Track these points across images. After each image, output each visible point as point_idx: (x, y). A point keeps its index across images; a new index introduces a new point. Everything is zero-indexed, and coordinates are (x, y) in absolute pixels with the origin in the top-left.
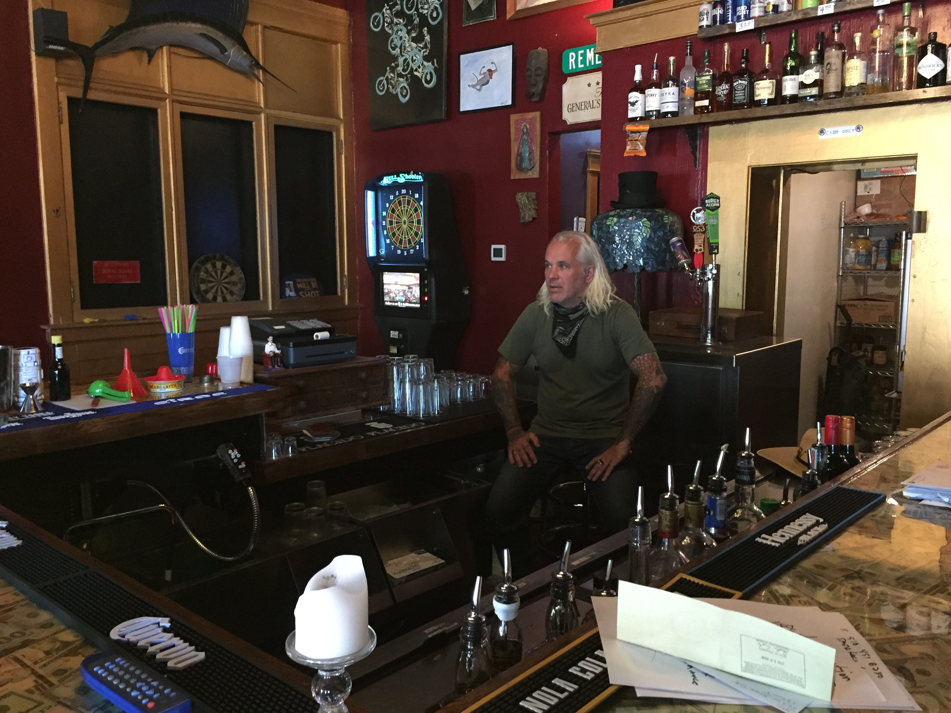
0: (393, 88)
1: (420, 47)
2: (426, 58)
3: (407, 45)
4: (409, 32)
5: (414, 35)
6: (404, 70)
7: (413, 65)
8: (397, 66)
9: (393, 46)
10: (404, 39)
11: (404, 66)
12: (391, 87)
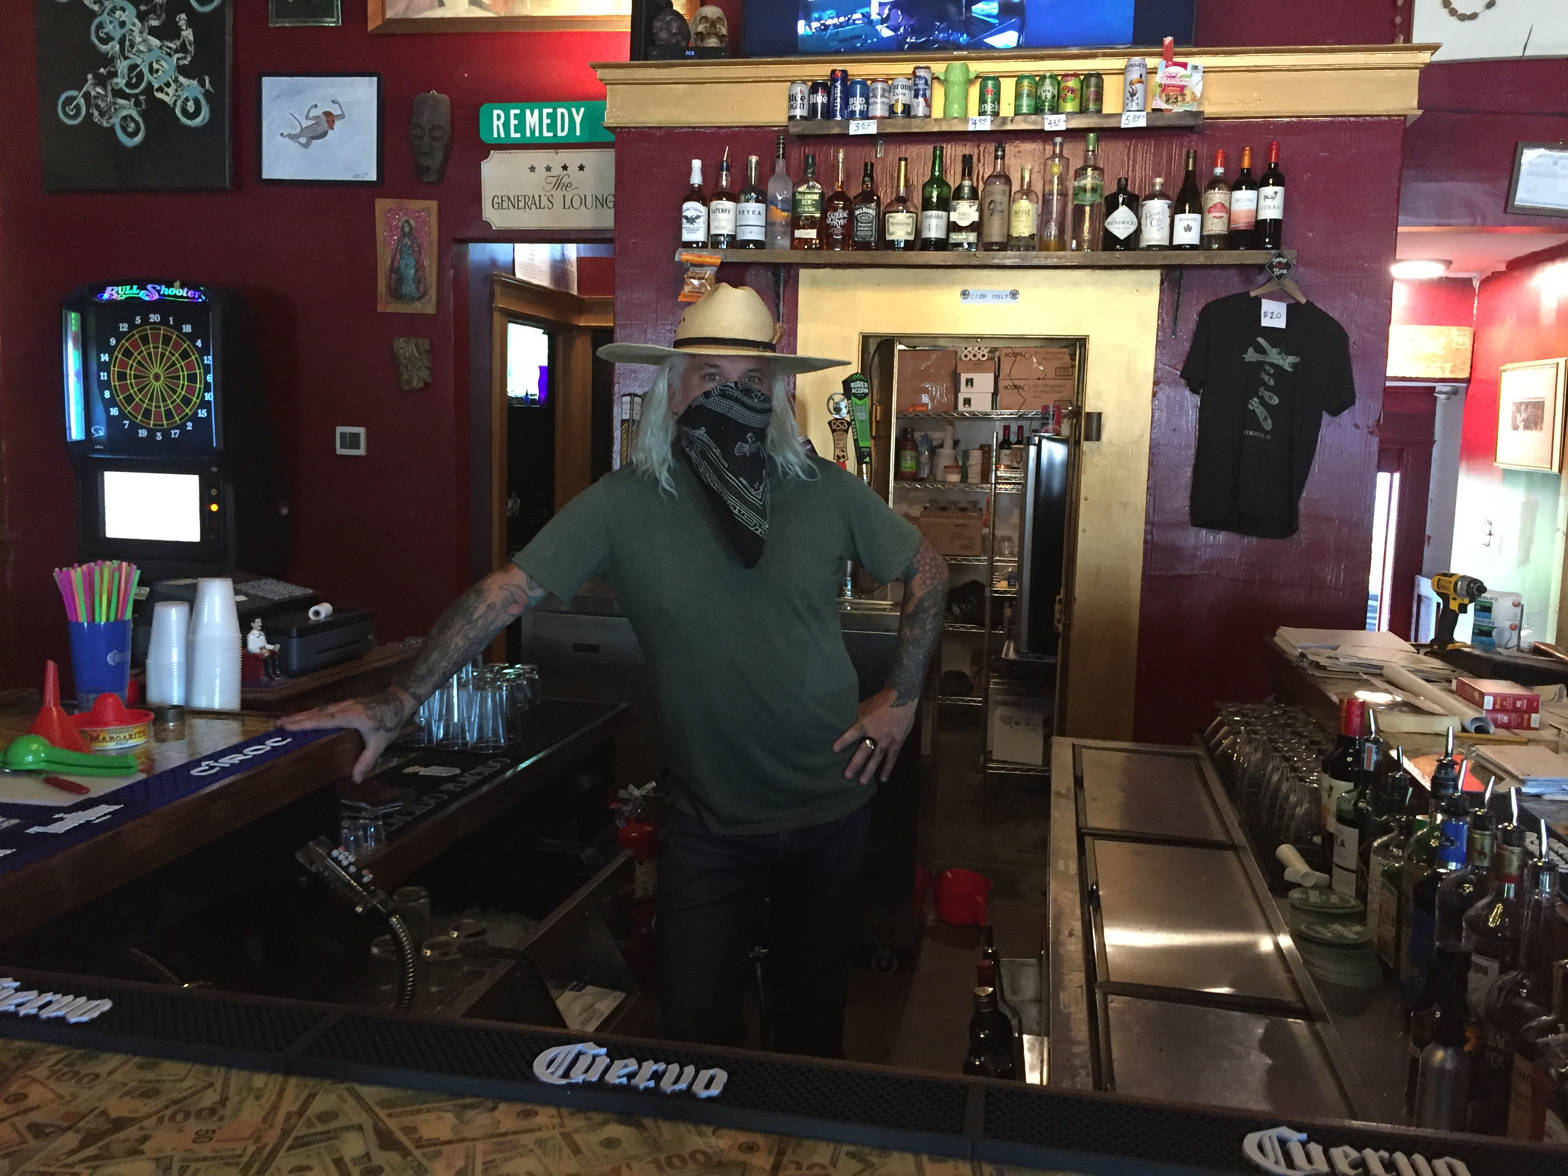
0: (102, 114)
1: (170, 48)
2: (182, 70)
3: (138, 39)
4: (142, 17)
5: (155, 23)
6: (128, 85)
7: (151, 78)
8: (114, 74)
9: (102, 35)
10: (129, 26)
11: (130, 79)
12: (96, 113)
